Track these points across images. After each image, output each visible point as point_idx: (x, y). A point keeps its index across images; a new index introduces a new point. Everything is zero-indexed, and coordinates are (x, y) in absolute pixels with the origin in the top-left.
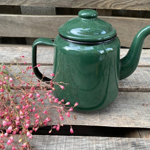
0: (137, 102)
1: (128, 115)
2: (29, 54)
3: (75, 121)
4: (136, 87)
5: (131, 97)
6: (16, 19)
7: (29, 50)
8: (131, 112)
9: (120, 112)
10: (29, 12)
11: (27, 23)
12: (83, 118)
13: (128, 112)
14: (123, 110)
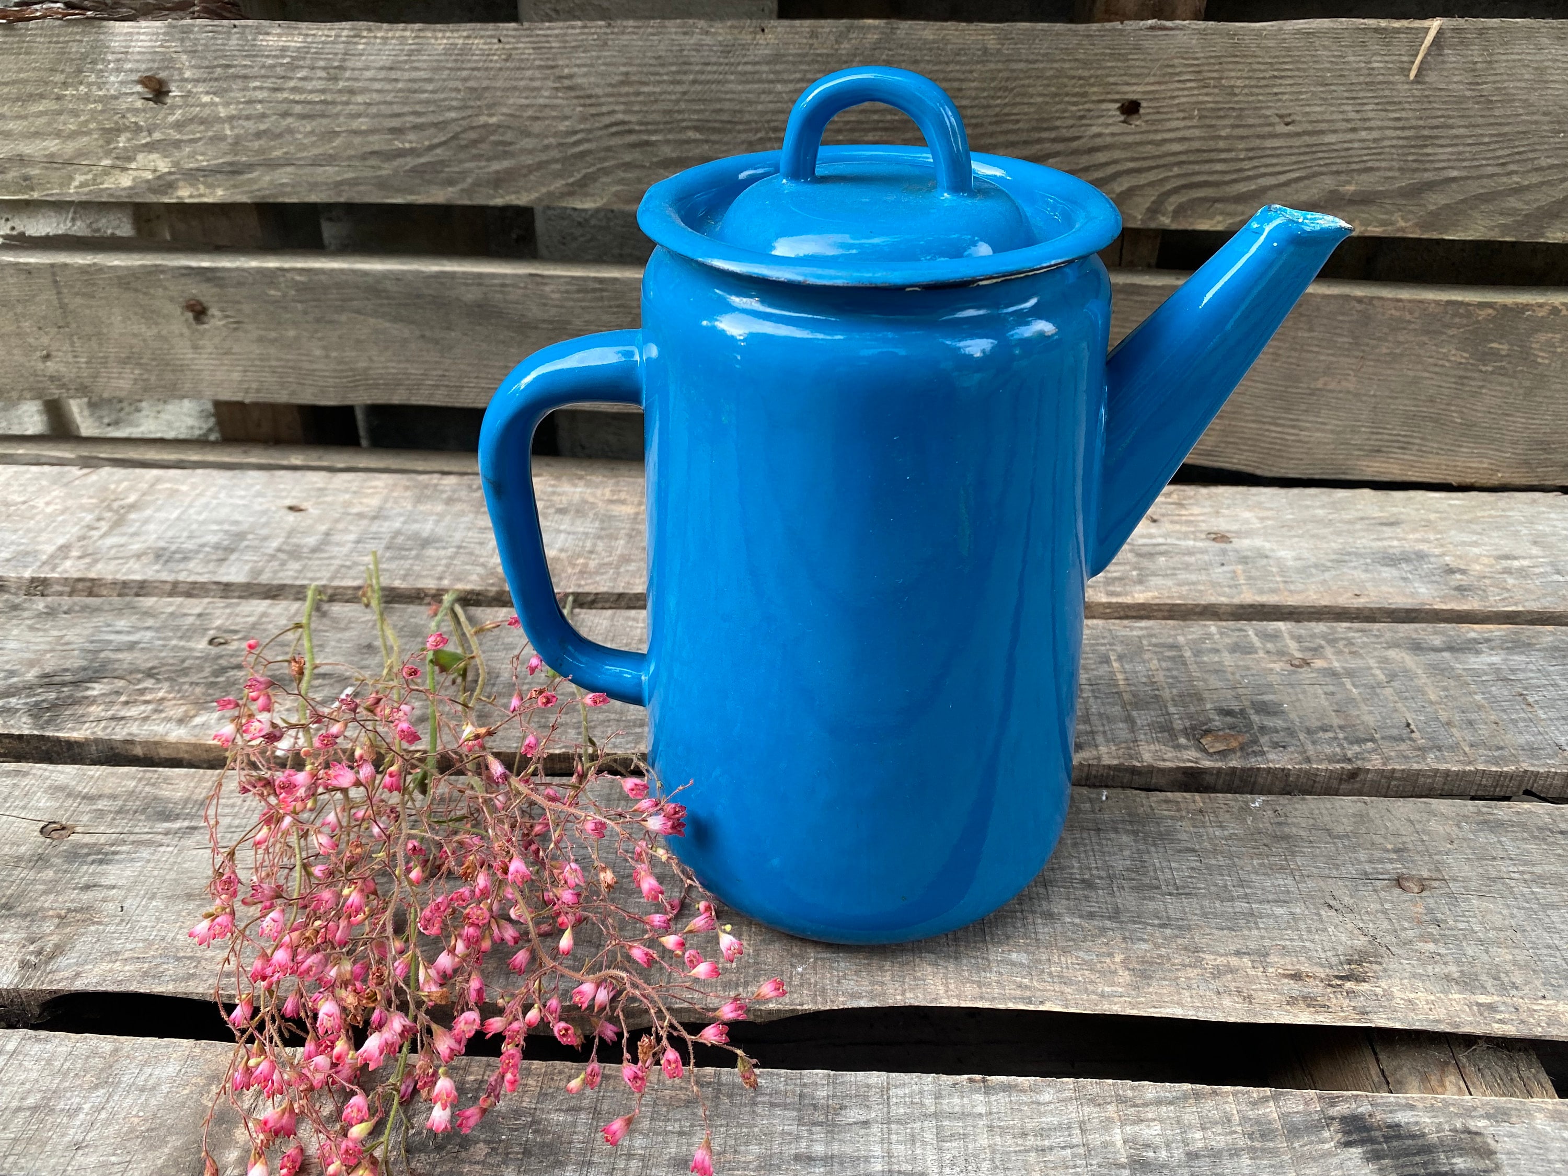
0: (1360, 862)
1: (1308, 944)
2: (602, 529)
3: (980, 984)
4: (1343, 761)
5: (1314, 827)
6: (515, 294)
7: (594, 495)
8: (1325, 930)
9: (1250, 929)
10: (589, 236)
11: (587, 317)
12: (1022, 965)
13: (1302, 926)
14: (1269, 916)
